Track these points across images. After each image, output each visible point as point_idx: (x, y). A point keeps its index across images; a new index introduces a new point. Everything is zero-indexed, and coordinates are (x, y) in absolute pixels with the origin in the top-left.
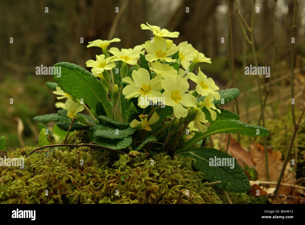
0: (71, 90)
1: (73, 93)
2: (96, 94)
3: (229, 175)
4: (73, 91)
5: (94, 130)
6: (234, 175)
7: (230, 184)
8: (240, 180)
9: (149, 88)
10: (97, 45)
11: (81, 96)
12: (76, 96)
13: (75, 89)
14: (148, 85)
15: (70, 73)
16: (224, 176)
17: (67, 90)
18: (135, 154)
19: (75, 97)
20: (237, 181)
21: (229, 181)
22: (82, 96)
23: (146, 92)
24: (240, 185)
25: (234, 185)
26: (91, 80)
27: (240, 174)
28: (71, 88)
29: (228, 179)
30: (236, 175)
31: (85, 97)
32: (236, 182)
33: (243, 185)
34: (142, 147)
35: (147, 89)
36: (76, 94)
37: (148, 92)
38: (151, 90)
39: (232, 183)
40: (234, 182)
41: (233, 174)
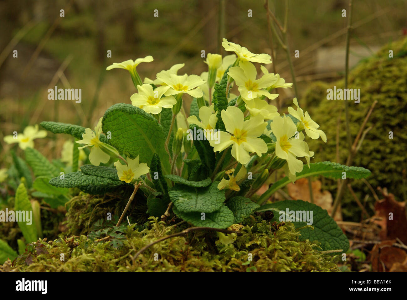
0: (118, 140)
1: (120, 144)
2: (149, 143)
3: (324, 233)
4: (120, 141)
5: (173, 199)
6: (329, 232)
7: (329, 246)
8: (337, 237)
9: (244, 134)
10: (123, 67)
11: (128, 147)
12: (122, 147)
13: (124, 138)
14: (241, 129)
15: (122, 117)
16: (320, 235)
17: (113, 141)
18: (238, 229)
19: (122, 150)
20: (336, 240)
21: (327, 241)
22: (130, 147)
23: (239, 140)
24: (339, 244)
25: (333, 246)
26: (145, 124)
27: (336, 230)
28: (118, 139)
29: (325, 239)
30: (332, 232)
31: (134, 147)
32: (334, 241)
33: (343, 244)
34: (245, 218)
35: (239, 134)
36: (123, 145)
37: (241, 139)
38: (246, 136)
39: (330, 243)
40: (333, 241)
41: (329, 230)
